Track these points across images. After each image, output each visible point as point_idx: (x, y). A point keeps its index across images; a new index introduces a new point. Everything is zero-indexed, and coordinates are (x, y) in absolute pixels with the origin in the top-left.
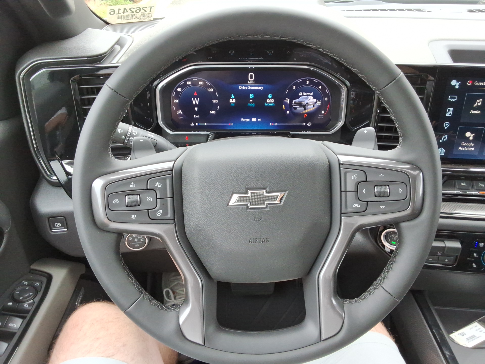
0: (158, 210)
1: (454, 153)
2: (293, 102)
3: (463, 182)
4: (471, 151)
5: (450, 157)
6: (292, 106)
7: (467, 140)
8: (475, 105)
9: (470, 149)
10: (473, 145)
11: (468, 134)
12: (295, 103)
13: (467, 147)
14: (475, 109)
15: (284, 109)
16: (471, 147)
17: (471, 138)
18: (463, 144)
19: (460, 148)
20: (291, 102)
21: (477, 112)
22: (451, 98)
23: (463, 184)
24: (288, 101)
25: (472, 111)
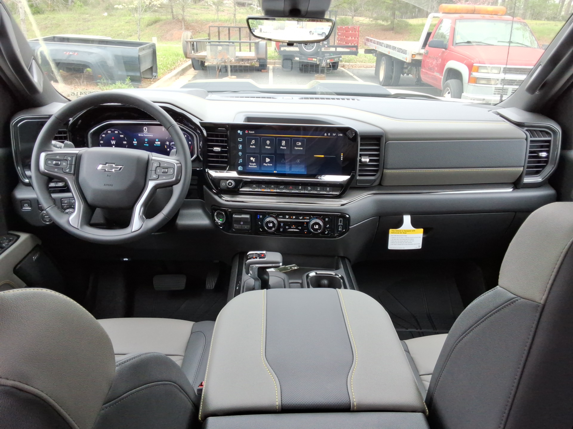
0: (67, 169)
1: (247, 169)
2: (171, 144)
3: (254, 185)
4: (255, 168)
5: (245, 171)
6: (170, 146)
7: (252, 162)
8: (252, 143)
9: (255, 167)
10: (255, 164)
11: (252, 159)
12: (172, 144)
13: (253, 165)
14: (252, 145)
15: (166, 147)
16: (255, 165)
17: (254, 161)
18: (250, 164)
19: (249, 166)
20: (170, 144)
21: (254, 147)
22: (239, 139)
23: (254, 186)
24: (168, 143)
25: (251, 146)
